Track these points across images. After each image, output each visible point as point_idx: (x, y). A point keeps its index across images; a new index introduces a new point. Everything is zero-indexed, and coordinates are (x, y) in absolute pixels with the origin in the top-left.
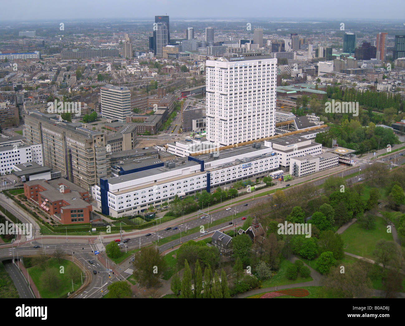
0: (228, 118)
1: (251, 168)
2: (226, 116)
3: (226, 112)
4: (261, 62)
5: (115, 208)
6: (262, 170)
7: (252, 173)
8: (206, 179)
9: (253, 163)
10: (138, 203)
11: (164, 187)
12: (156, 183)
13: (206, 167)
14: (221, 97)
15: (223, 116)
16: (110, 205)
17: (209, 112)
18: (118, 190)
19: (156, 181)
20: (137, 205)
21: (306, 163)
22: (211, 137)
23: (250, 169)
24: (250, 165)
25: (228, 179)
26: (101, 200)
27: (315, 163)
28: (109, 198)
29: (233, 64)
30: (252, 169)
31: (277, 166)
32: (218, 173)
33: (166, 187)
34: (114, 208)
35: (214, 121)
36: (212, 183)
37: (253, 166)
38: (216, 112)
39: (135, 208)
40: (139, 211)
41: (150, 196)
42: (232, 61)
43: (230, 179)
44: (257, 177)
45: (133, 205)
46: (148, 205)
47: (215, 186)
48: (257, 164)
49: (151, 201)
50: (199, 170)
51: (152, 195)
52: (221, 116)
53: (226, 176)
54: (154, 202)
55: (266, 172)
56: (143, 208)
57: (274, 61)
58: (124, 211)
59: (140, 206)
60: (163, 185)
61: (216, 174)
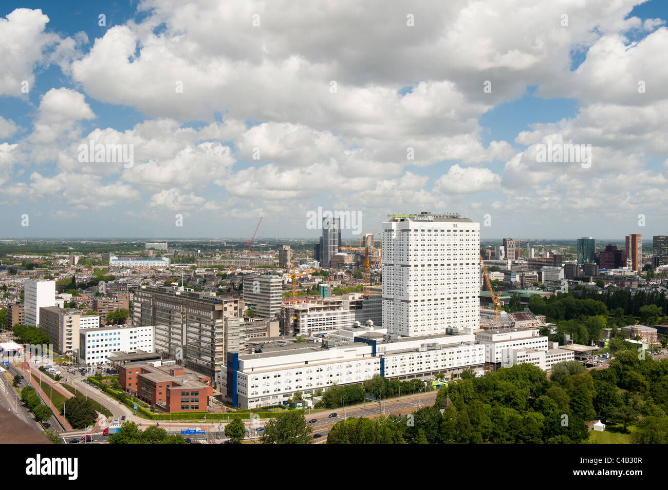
0: (412, 299)
3: (409, 290)
4: (456, 225)
7: (445, 365)
8: (378, 366)
10: (279, 390)
11: (318, 371)
12: (307, 365)
13: (379, 350)
14: (401, 269)
15: (405, 295)
16: (239, 391)
17: (386, 293)
18: (253, 369)
19: (306, 362)
20: (278, 392)
21: (524, 356)
22: (389, 327)
23: (443, 361)
26: (227, 387)
27: (538, 358)
28: (238, 380)
29: (419, 225)
30: (445, 360)
31: (482, 360)
32: (396, 360)
34: (244, 395)
35: (393, 304)
36: (387, 374)
37: (447, 357)
38: (396, 292)
39: (275, 396)
40: (280, 402)
41: (297, 381)
42: (416, 221)
43: (413, 370)
44: (453, 373)
45: (272, 392)
46: (295, 394)
47: (391, 379)
48: (453, 353)
49: (299, 389)
50: (369, 354)
51: (301, 380)
52: (403, 295)
53: (407, 365)
54: (303, 392)
55: (467, 367)
56: (286, 399)
57: (476, 226)
58: (258, 400)
59: (282, 395)
60: (317, 368)
61: (393, 360)
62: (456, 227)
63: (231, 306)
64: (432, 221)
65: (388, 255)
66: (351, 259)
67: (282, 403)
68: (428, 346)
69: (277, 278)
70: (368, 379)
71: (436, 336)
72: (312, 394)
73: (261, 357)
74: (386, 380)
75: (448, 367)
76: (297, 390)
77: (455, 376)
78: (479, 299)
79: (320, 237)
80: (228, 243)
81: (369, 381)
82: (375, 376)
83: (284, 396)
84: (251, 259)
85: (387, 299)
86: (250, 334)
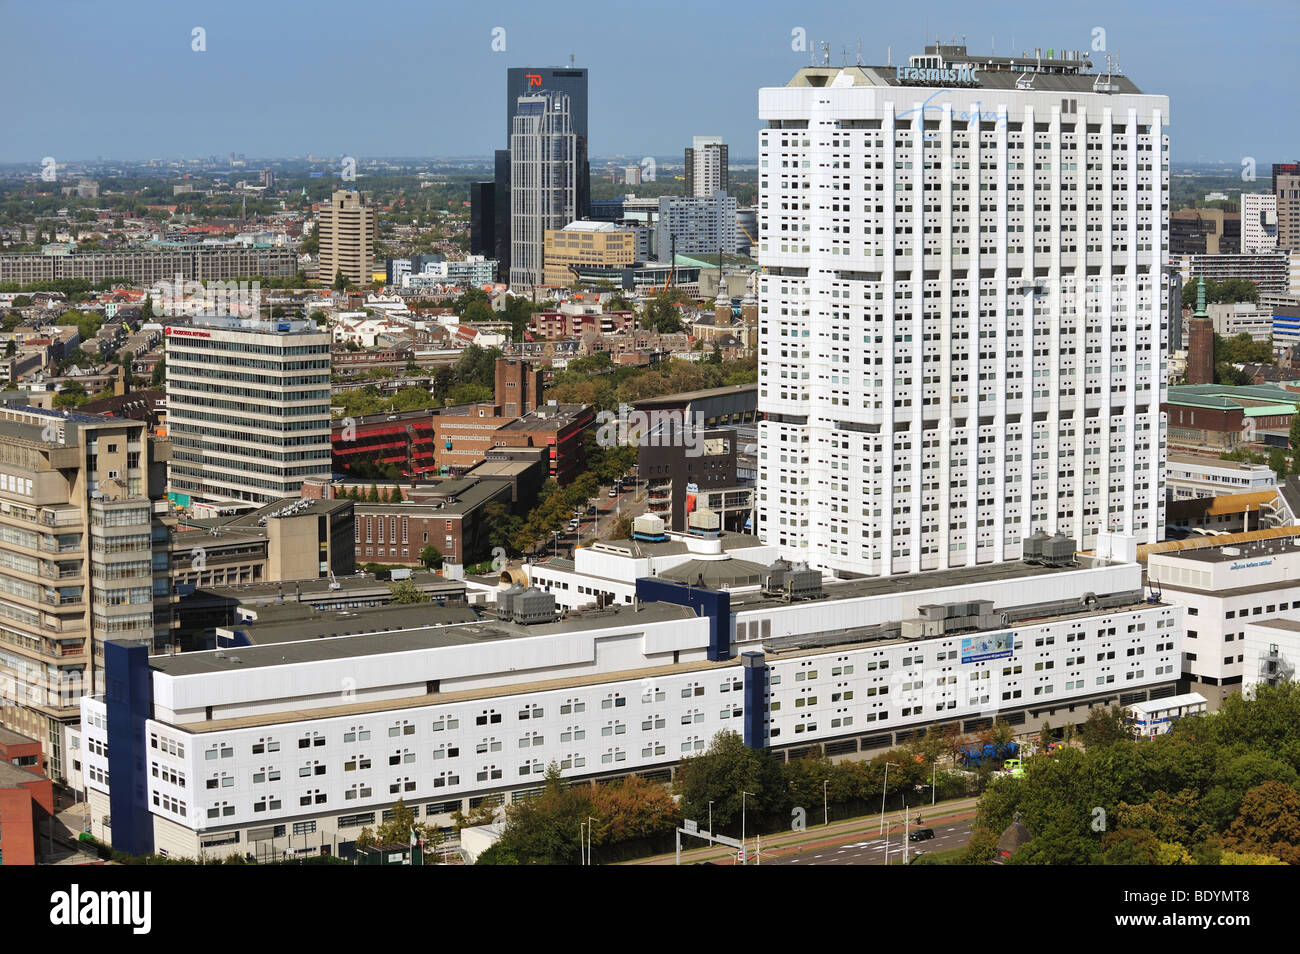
0: (886, 417)
1: (1012, 665)
2: (872, 400)
3: (872, 377)
4: (1074, 102)
5: (183, 811)
6: (1080, 683)
7: (1018, 694)
8: (739, 699)
9: (1027, 633)
10: (321, 799)
11: (481, 721)
12: (434, 696)
13: (742, 635)
14: (841, 289)
15: (856, 400)
16: (156, 801)
17: (774, 390)
18: (209, 710)
19: (433, 686)
20: (314, 808)
22: (788, 537)
23: (1007, 672)
24: (1008, 648)
25: (871, 718)
26: (110, 781)
28: (152, 755)
29: (915, 103)
30: (1018, 671)
31: (1169, 669)
32: (813, 675)
33: (496, 719)
34: (177, 817)
35: (806, 439)
36: (776, 732)
37: (1028, 656)
38: (817, 388)
39: (305, 823)
40: (326, 848)
41: (394, 761)
42: (904, 83)
43: (884, 716)
44: (1047, 725)
45: (293, 807)
46: (386, 816)
47: (793, 754)
48: (1051, 642)
49: (405, 795)
50: (700, 650)
51: (411, 757)
52: (846, 403)
53: (860, 695)
54: (423, 808)
55: (1106, 698)
56: (353, 834)
57: (1152, 109)
58: (237, 839)
59: (334, 820)
60: (479, 707)
61: (800, 676)
62: (1074, 111)
63: (112, 448)
64: (973, 85)
65: (785, 227)
66: (630, 248)
67: (335, 853)
68: (951, 612)
69: (308, 331)
70: (692, 753)
71: (984, 573)
72: (460, 818)
73: (240, 665)
74: (771, 757)
75: (1028, 698)
76: (395, 797)
77: (1059, 733)
78: (1164, 417)
79: (497, 152)
80: (106, 182)
81: (700, 763)
82: (727, 741)
83: (342, 824)
84: (209, 250)
85: (780, 418)
86: (225, 566)
